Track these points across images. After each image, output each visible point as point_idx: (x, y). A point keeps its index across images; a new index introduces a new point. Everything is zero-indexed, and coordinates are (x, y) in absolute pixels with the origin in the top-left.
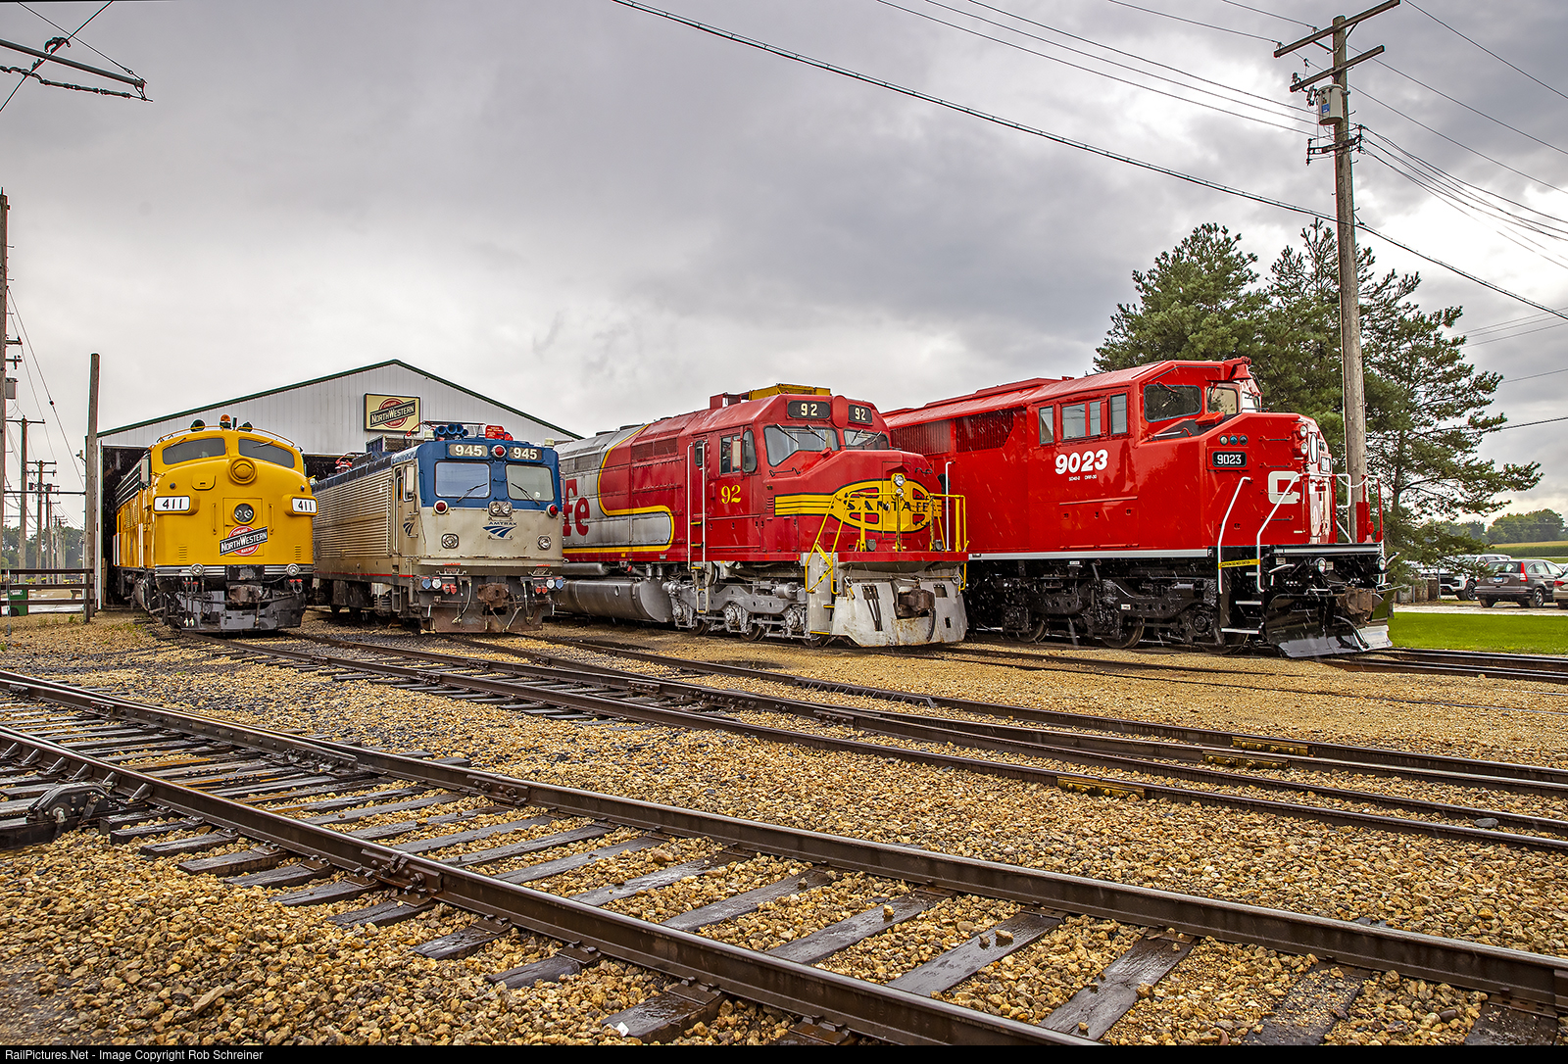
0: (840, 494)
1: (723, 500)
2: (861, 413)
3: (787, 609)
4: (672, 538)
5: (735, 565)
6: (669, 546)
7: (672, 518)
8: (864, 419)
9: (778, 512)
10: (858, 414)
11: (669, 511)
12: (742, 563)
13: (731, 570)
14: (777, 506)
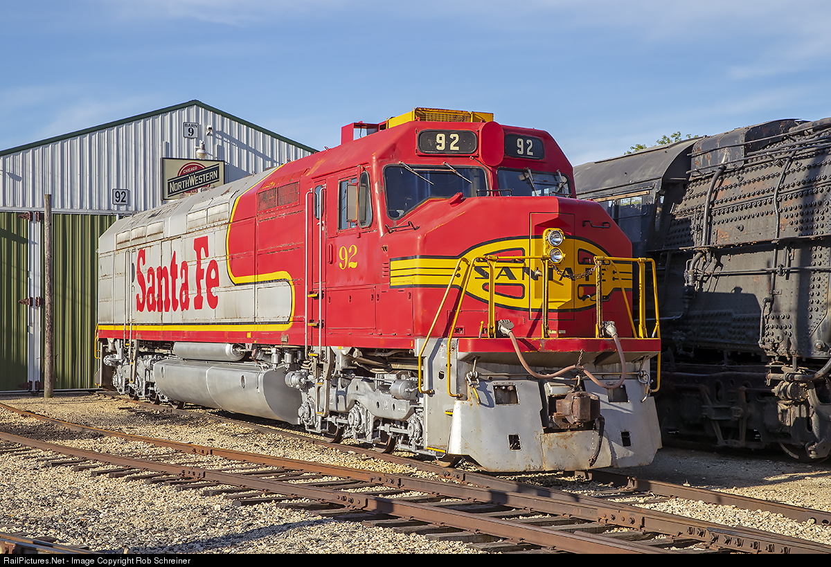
0: (471, 256)
1: (341, 265)
2: (526, 146)
3: (409, 415)
4: (293, 315)
5: (352, 351)
6: (291, 324)
7: (293, 287)
8: (529, 153)
9: (395, 282)
10: (522, 146)
11: (290, 279)
12: (360, 349)
13: (349, 358)
14: (393, 273)
